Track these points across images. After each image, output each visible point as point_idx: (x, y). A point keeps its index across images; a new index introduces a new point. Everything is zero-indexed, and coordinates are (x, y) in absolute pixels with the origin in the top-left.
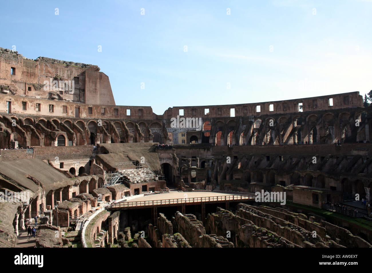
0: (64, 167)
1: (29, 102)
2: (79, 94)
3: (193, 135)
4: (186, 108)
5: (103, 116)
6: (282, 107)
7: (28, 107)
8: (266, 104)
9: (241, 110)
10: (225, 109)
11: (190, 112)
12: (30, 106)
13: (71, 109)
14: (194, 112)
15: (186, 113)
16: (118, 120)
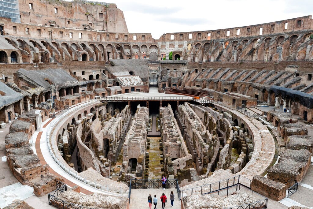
0: (85, 74)
1: (64, 32)
2: (103, 25)
3: (177, 54)
4: (175, 34)
5: (117, 41)
6: (246, 32)
7: (64, 35)
8: (234, 29)
9: (215, 34)
10: (203, 34)
11: (178, 37)
12: (65, 35)
13: (94, 36)
14: (181, 37)
15: (176, 37)
16: (127, 43)
